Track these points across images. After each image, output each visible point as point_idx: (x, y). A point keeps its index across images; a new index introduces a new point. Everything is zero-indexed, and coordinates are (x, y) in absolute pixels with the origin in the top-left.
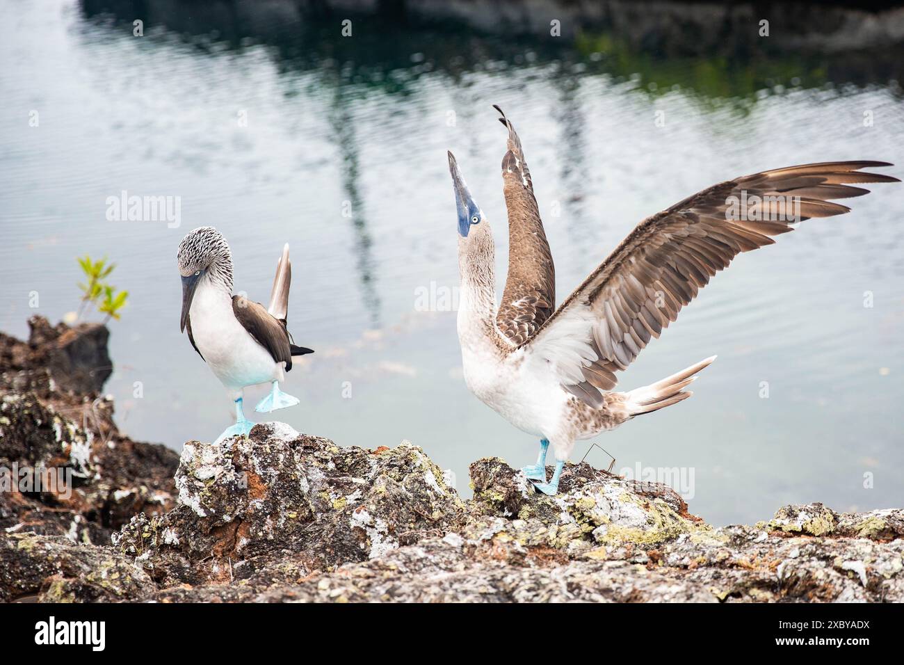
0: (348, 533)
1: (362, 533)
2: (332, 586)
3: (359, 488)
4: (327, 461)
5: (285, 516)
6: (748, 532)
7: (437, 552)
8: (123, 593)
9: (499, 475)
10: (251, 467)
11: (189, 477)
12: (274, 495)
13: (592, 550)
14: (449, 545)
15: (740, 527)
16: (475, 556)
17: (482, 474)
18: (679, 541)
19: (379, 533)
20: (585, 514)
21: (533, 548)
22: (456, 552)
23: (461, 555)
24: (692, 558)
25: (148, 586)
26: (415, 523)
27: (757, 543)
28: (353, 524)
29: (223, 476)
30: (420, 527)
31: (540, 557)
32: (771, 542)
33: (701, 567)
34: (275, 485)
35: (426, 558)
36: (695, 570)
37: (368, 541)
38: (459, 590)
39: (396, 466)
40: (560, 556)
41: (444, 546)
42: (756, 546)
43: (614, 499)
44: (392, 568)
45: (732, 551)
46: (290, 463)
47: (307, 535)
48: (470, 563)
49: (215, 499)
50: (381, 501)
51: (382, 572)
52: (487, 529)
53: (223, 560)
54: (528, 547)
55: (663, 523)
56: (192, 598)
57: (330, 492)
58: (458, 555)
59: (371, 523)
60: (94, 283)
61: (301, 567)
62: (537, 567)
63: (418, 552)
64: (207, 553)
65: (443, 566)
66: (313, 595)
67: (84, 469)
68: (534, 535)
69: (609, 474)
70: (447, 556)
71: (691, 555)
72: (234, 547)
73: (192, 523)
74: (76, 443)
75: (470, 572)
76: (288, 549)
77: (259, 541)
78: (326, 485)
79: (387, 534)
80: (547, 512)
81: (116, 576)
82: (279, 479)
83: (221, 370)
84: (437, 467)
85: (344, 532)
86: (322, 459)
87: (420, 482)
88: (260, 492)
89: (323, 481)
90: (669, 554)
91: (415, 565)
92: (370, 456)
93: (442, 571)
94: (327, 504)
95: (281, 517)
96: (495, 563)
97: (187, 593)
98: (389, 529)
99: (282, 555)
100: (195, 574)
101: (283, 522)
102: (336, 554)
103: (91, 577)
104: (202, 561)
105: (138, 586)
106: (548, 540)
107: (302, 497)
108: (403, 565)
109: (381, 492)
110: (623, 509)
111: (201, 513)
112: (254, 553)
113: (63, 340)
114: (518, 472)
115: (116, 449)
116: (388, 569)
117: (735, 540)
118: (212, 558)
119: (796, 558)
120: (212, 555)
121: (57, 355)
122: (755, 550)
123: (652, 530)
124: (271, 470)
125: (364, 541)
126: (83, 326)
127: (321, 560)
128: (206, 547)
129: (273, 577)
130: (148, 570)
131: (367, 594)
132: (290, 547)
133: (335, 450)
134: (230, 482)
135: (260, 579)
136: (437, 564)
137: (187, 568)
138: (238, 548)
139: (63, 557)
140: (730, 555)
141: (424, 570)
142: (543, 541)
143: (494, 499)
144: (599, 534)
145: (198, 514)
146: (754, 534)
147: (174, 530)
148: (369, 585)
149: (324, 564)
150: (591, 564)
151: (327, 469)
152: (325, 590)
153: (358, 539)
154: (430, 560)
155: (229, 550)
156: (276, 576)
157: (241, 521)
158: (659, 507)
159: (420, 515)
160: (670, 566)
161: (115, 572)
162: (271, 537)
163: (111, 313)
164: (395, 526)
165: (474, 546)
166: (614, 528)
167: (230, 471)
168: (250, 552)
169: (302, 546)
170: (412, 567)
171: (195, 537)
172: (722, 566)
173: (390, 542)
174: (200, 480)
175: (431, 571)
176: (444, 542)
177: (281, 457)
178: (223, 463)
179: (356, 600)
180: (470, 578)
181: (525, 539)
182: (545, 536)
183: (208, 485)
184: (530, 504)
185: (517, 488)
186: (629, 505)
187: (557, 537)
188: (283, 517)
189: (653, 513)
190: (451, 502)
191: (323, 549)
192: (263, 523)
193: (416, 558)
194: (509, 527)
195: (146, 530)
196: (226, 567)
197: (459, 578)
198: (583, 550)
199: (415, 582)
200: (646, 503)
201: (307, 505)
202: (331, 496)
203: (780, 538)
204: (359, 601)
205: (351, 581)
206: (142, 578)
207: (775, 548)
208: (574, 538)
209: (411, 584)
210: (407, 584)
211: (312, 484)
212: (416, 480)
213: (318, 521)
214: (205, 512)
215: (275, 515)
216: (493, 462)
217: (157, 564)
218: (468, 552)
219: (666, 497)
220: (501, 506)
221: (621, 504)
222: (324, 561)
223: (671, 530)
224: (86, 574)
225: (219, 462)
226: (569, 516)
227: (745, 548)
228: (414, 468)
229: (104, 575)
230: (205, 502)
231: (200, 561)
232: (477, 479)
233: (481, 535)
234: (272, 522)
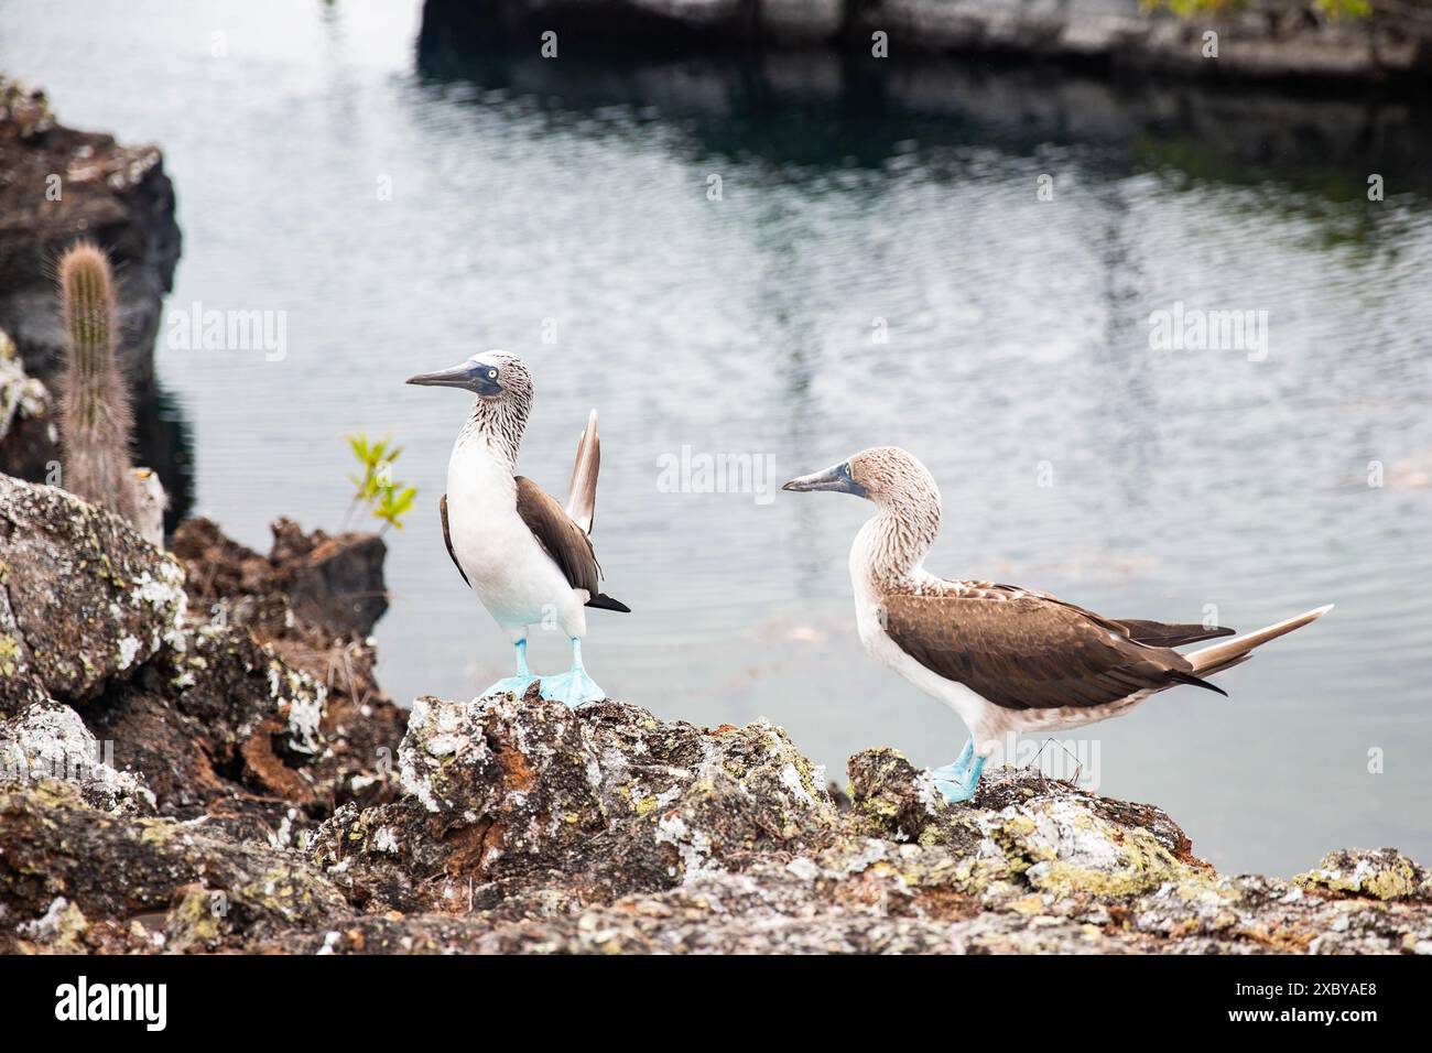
0: (651, 850)
1: (673, 853)
2: (600, 926)
3: (677, 783)
4: (634, 740)
5: (559, 820)
6: (1271, 886)
7: (774, 884)
8: (296, 919)
9: (892, 776)
10: (512, 740)
11: (418, 750)
12: (545, 785)
13: (1021, 898)
14: (796, 876)
15: (1259, 878)
16: (835, 896)
17: (866, 773)
18: (1159, 894)
19: (698, 853)
20: (1018, 843)
21: (931, 890)
22: (805, 888)
23: (812, 893)
24: (1178, 921)
25: (340, 911)
26: (754, 841)
27: (1284, 905)
28: (659, 837)
29: (468, 752)
30: (762, 847)
31: (939, 904)
32: (1307, 905)
33: (1191, 936)
34: (547, 770)
35: (756, 894)
36: (1179, 940)
37: (680, 865)
38: (797, 946)
39: (740, 754)
40: (970, 904)
41: (787, 877)
42: (1282, 909)
43: (1065, 823)
44: (701, 904)
45: (1241, 913)
46: (574, 738)
47: (591, 850)
48: (824, 906)
49: (454, 786)
50: (704, 804)
51: (683, 910)
52: (857, 856)
53: (461, 881)
54: (923, 889)
55: (1145, 866)
56: (396, 933)
57: (633, 787)
58: (807, 892)
59: (686, 836)
60: (370, 476)
61: (573, 898)
62: (928, 918)
63: (746, 883)
64: (437, 868)
65: (781, 907)
66: (569, 937)
67: (310, 742)
68: (931, 869)
69: (1070, 787)
70: (789, 892)
71: (1176, 916)
72: (478, 862)
73: (418, 820)
74: (299, 701)
75: (820, 918)
76: (559, 869)
77: (516, 854)
78: (628, 776)
79: (709, 855)
80: (962, 840)
81: (288, 891)
82: (554, 763)
83: (491, 593)
84: (806, 761)
85: (645, 848)
86: (627, 737)
87: (772, 781)
88: (524, 780)
89: (624, 770)
90: (1142, 913)
91: (738, 903)
92: (705, 737)
93: (779, 915)
94: (627, 805)
95: (552, 820)
96: (862, 907)
97: (388, 925)
98: (713, 848)
99: (548, 878)
100: (416, 899)
101: (556, 827)
102: (629, 881)
103: (250, 890)
104: (429, 879)
105: (321, 909)
106: (953, 879)
107: (587, 791)
108: (718, 902)
109: (705, 791)
110: (1079, 840)
111: (432, 806)
112: (507, 872)
113: (318, 555)
114: (921, 773)
115: (372, 717)
116: (694, 905)
117: (1249, 898)
118: (444, 876)
119: (1342, 932)
120: (445, 871)
121: (307, 577)
122: (1280, 915)
123: (1121, 875)
124: (542, 746)
125: (675, 864)
126: (348, 537)
127: (605, 889)
128: (436, 858)
129: (528, 909)
130: (344, 889)
131: (652, 942)
132: (563, 867)
133: (651, 725)
134: (478, 761)
135: (506, 911)
136: (772, 904)
137: (404, 889)
138: (485, 864)
139: (208, 857)
140: (1238, 920)
141: (751, 911)
142: (944, 880)
143: (881, 813)
144: (1036, 876)
145: (428, 808)
146: (1280, 890)
147: (391, 831)
148: (659, 929)
149: (609, 895)
150: (1012, 918)
151: (633, 752)
152: (588, 931)
153: (665, 861)
154: (762, 898)
155: (472, 866)
156: (532, 908)
157: (492, 822)
158: (1140, 840)
159: (763, 830)
160: (1140, 931)
161: (287, 885)
162: (535, 849)
163: (391, 519)
164: (722, 843)
165: (834, 881)
166: (1061, 869)
167: (478, 744)
168: (501, 871)
169: (580, 867)
170: (733, 905)
171: (422, 842)
172: (1224, 936)
173: (713, 868)
174: (433, 756)
175: (762, 914)
176: (787, 872)
177: (560, 728)
178: (470, 731)
179: (632, 949)
180: (815, 927)
181: (917, 875)
182: (949, 872)
183: (445, 764)
184: (938, 824)
185: (918, 797)
186: (1090, 835)
187: (972, 875)
188: (556, 820)
189: (1128, 849)
190: (814, 812)
191: (610, 873)
192: (524, 827)
193: (740, 892)
194: (893, 855)
195: (356, 829)
196: (465, 892)
197: (802, 926)
198: (1006, 898)
199: (729, 928)
200: (1119, 834)
201: (595, 805)
202: (635, 793)
203: (1321, 900)
204: (637, 951)
205: (631, 921)
206: (332, 899)
207: (1311, 914)
208: (997, 879)
209: (723, 930)
210: (714, 931)
211: (607, 773)
212: (764, 777)
213: (611, 830)
214: (438, 805)
215: (543, 816)
216: (884, 756)
217: (358, 880)
218: (825, 888)
219: (1156, 828)
220: (892, 824)
221: (1076, 831)
222: (610, 890)
223: (1153, 878)
224: (242, 886)
225: (463, 729)
226: (993, 845)
227: (1264, 911)
228: (768, 759)
229: (269, 889)
230: (438, 789)
231: (426, 880)
232: (859, 780)
233: (848, 864)
234: (539, 827)
